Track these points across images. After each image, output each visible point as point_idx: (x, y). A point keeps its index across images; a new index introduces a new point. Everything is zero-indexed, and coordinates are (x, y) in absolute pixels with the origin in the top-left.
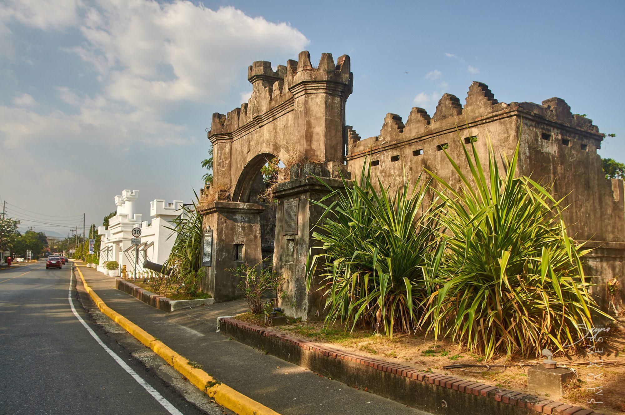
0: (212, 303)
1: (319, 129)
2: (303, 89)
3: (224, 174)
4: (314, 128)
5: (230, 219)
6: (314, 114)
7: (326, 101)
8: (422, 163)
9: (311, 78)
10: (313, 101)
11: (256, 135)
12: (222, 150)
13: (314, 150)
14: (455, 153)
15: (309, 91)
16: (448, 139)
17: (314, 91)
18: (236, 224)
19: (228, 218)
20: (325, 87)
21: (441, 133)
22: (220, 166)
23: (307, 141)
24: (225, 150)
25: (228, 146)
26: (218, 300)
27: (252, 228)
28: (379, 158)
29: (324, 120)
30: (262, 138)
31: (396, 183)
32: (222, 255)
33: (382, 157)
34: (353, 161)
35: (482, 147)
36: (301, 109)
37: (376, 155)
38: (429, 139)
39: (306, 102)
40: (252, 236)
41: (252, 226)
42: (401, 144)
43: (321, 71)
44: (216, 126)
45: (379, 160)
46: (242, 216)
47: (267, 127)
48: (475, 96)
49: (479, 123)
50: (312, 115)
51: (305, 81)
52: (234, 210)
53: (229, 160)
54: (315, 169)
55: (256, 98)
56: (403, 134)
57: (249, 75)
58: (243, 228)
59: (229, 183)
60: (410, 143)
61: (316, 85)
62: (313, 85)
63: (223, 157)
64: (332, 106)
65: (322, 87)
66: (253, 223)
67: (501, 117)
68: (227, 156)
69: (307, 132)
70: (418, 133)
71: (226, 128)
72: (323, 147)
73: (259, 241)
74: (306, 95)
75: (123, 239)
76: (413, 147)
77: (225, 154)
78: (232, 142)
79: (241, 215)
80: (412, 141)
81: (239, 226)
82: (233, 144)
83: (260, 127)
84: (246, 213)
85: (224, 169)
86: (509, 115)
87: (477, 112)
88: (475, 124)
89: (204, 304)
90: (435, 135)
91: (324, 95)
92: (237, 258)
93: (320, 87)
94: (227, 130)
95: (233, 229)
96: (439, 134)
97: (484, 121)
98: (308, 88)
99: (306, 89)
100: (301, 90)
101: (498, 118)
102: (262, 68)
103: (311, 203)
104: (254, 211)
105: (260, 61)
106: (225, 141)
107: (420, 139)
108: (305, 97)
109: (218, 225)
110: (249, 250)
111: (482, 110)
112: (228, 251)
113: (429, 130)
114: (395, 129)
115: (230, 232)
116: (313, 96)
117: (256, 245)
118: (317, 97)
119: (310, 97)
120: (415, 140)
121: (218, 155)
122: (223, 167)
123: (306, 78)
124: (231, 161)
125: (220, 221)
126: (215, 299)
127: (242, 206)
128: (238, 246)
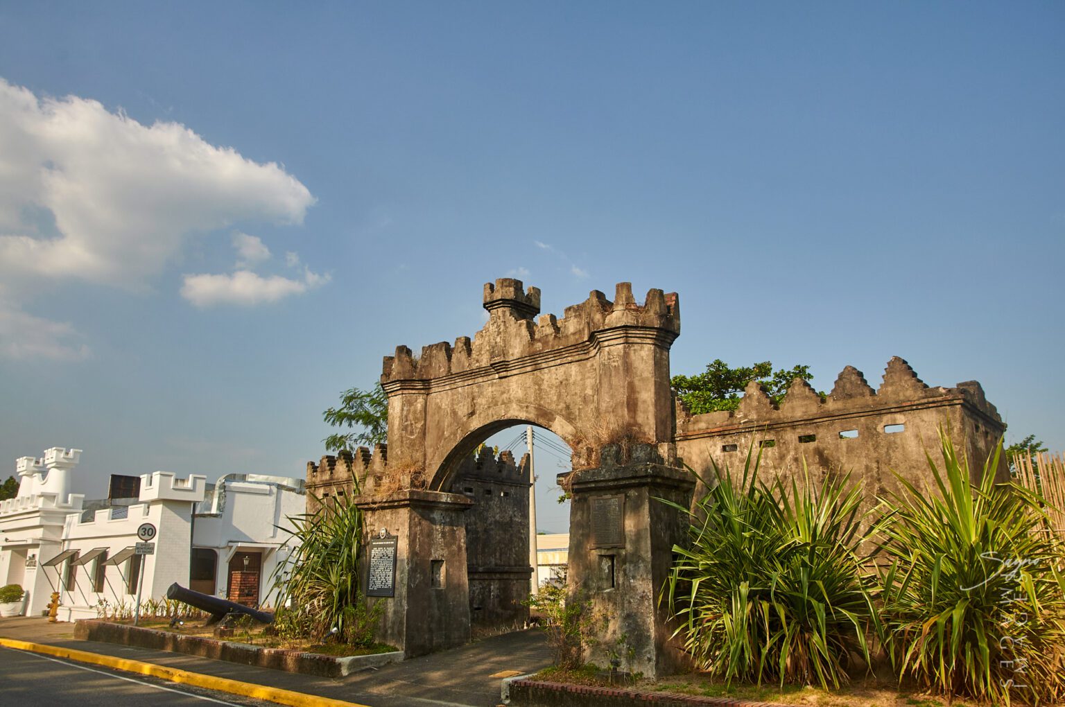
0: (401, 659)
1: (646, 395)
2: (622, 335)
3: (412, 444)
4: (638, 392)
5: (426, 519)
6: (639, 373)
7: (655, 356)
8: (815, 454)
9: (637, 321)
10: (637, 353)
11: (490, 389)
12: (410, 406)
13: (640, 426)
14: (870, 443)
15: (631, 340)
16: (858, 424)
17: (639, 341)
18: (434, 526)
19: (423, 517)
20: (654, 337)
21: (846, 416)
22: (406, 431)
23: (629, 410)
24: (416, 406)
25: (421, 400)
26: (410, 655)
27: (455, 534)
28: (738, 441)
29: (653, 383)
30: (505, 396)
31: (769, 477)
32: (415, 577)
33: (743, 441)
34: (686, 443)
35: (912, 438)
36: (616, 364)
37: (731, 437)
38: (827, 423)
39: (626, 355)
40: (455, 548)
41: (455, 531)
42: (779, 426)
43: (652, 313)
44: (403, 366)
45: (738, 444)
46: (442, 514)
47: (518, 380)
48: (898, 374)
49: (906, 408)
50: (636, 373)
51: (629, 324)
52: (433, 504)
53: (423, 422)
54: (651, 453)
55: (499, 333)
56: (780, 411)
57: (486, 297)
58: (443, 533)
59: (421, 459)
60: (793, 425)
61: (642, 332)
62: (638, 332)
63: (411, 417)
64: (660, 363)
65: (651, 336)
66: (456, 526)
67: (939, 404)
68: (419, 416)
69: (629, 397)
70: (806, 412)
71: (421, 371)
72: (652, 421)
73: (464, 555)
74: (627, 345)
75: (41, 542)
76: (799, 430)
77: (415, 412)
78: (428, 395)
79: (440, 512)
80: (798, 423)
81: (437, 530)
82: (429, 397)
83: (500, 378)
84: (447, 510)
85: (412, 437)
86: (952, 403)
87: (901, 394)
88: (901, 409)
89: (391, 662)
90: (837, 418)
91: (652, 347)
92: (433, 584)
93: (648, 336)
94: (423, 375)
95: (430, 535)
96: (843, 417)
97: (914, 407)
98: (630, 335)
99: (627, 337)
100: (619, 336)
101: (935, 405)
102: (512, 289)
103: (651, 502)
104: (460, 507)
105: (509, 279)
106: (416, 392)
107: (811, 422)
108: (625, 347)
109: (410, 528)
110: (451, 570)
111: (909, 393)
112: (423, 572)
113: (825, 411)
114: (765, 405)
115: (426, 540)
116: (636, 347)
117: (460, 561)
118: (642, 348)
119: (632, 348)
120: (803, 422)
121: (402, 413)
122: (412, 433)
123: (630, 321)
124: (425, 424)
125: (413, 522)
126: (406, 652)
127: (445, 498)
128: (437, 563)
